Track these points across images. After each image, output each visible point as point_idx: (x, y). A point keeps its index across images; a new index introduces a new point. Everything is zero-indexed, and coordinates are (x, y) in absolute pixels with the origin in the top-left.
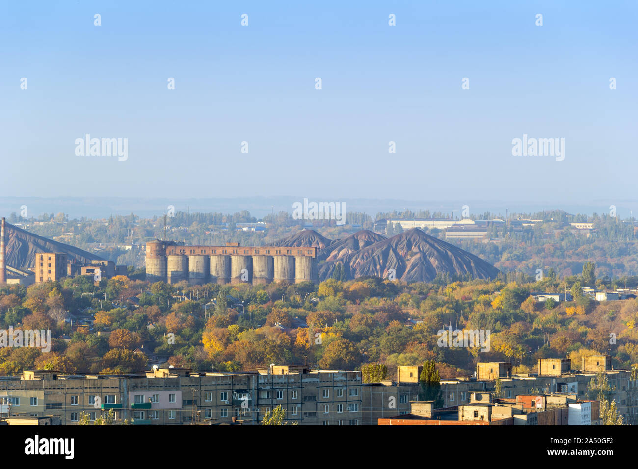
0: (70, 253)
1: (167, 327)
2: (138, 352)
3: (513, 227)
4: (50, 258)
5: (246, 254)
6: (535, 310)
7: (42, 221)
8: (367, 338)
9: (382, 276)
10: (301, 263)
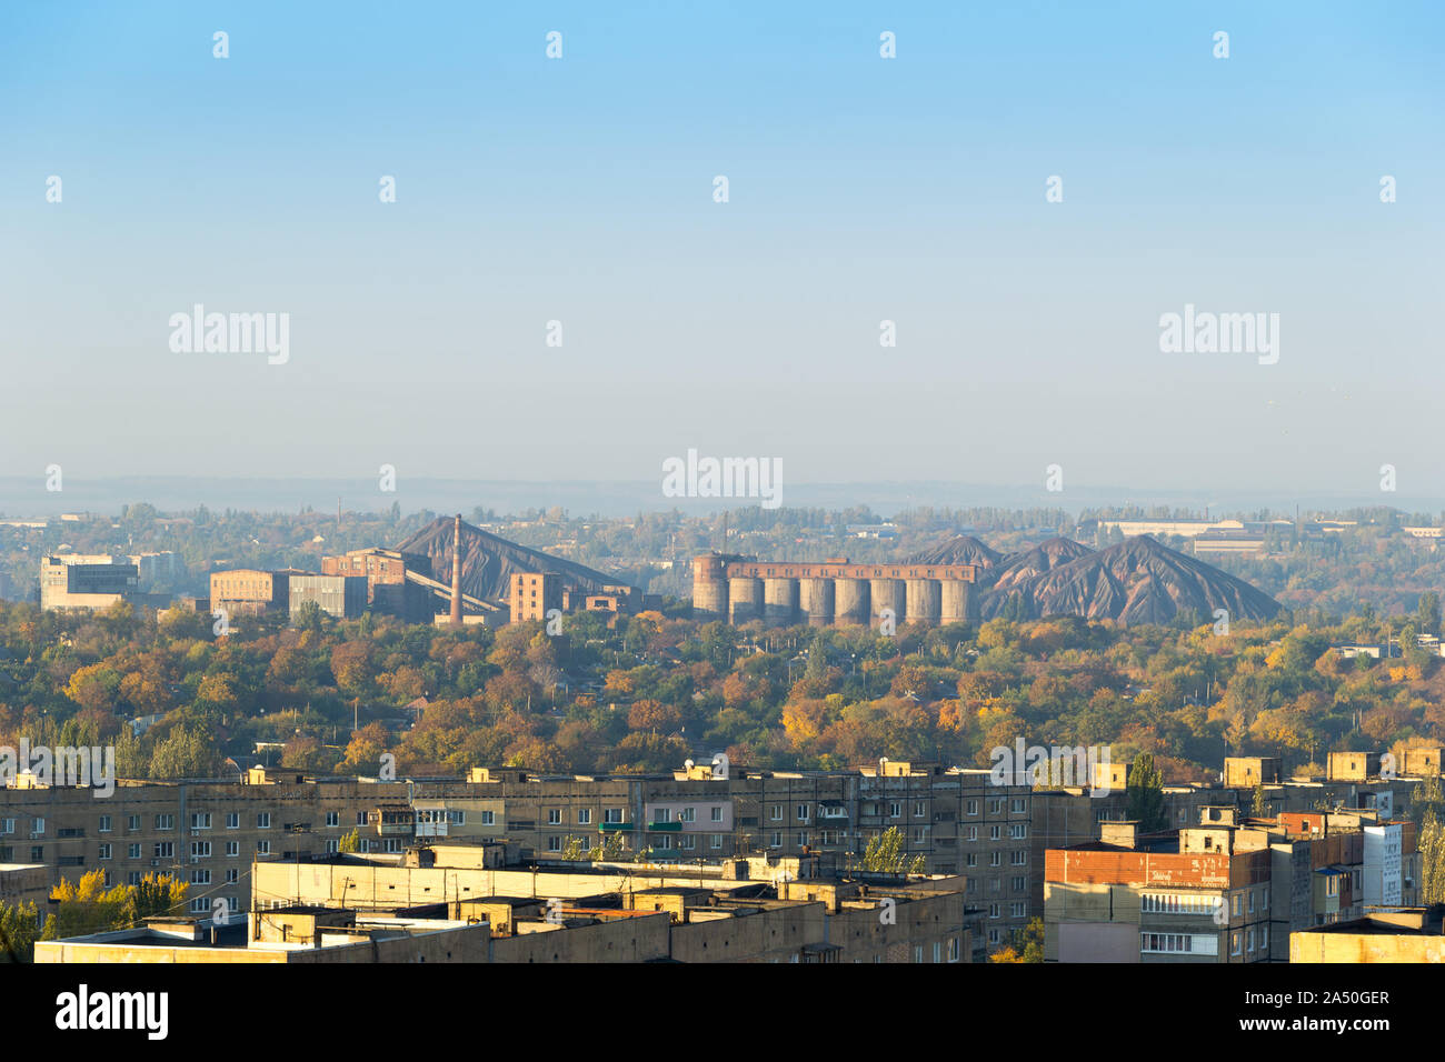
0: (568, 572)
1: (725, 697)
2: (675, 739)
3: (1306, 533)
4: (534, 582)
5: (860, 577)
6: (1339, 672)
7: (525, 520)
8: (1056, 716)
9: (1086, 614)
10: (951, 591)
